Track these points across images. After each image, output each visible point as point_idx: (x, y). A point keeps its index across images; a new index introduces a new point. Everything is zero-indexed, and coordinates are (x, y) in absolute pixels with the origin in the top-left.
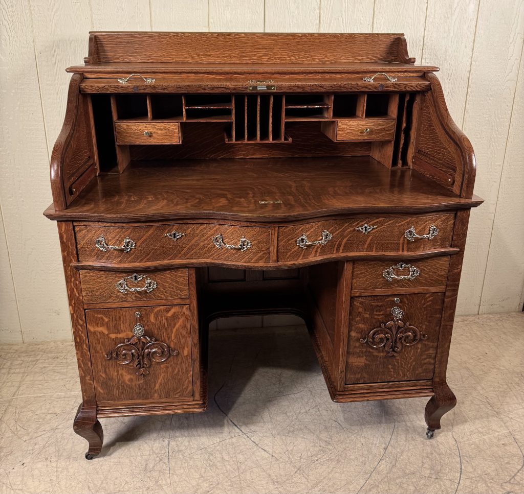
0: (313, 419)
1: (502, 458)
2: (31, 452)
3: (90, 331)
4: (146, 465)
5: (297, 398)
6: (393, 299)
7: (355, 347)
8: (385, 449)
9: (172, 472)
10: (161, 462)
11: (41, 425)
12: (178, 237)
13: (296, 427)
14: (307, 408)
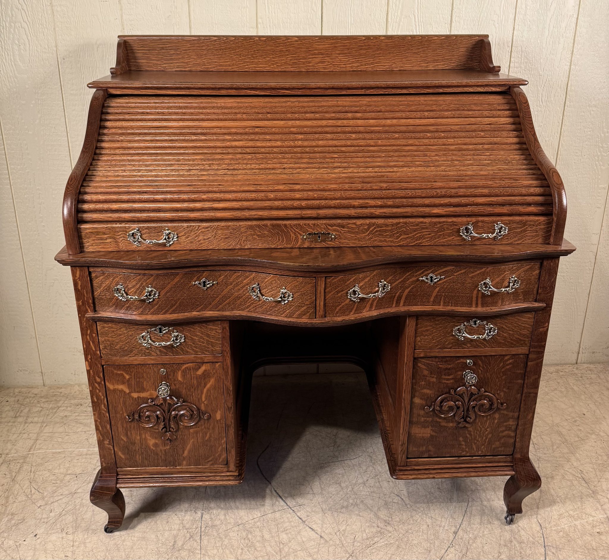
0: (372, 492)
1: (596, 550)
2: (46, 520)
3: (109, 390)
4: (175, 542)
5: (354, 465)
6: (465, 361)
7: (419, 415)
8: (455, 533)
9: (203, 552)
10: (191, 540)
11: (58, 487)
12: (208, 286)
13: (351, 501)
14: (365, 478)
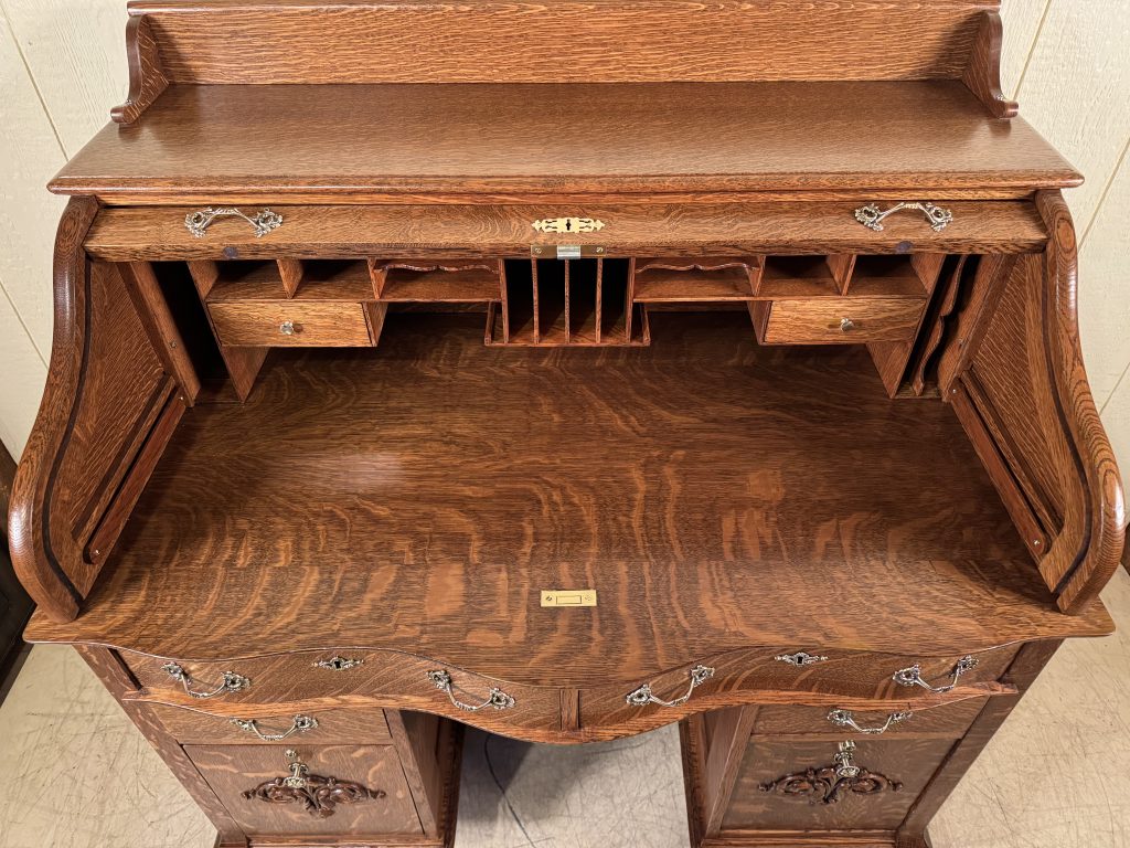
0: (660, 817)
5: (636, 759)
12: (345, 666)
14: (653, 788)
